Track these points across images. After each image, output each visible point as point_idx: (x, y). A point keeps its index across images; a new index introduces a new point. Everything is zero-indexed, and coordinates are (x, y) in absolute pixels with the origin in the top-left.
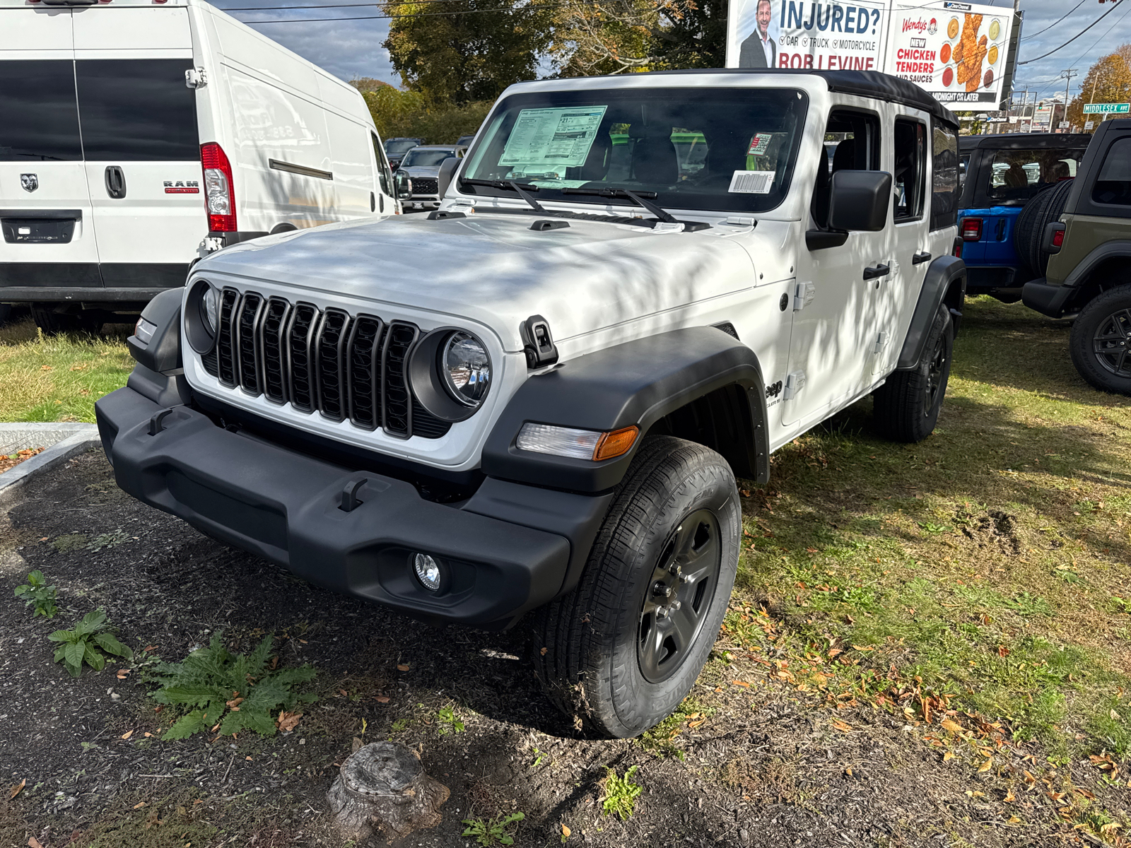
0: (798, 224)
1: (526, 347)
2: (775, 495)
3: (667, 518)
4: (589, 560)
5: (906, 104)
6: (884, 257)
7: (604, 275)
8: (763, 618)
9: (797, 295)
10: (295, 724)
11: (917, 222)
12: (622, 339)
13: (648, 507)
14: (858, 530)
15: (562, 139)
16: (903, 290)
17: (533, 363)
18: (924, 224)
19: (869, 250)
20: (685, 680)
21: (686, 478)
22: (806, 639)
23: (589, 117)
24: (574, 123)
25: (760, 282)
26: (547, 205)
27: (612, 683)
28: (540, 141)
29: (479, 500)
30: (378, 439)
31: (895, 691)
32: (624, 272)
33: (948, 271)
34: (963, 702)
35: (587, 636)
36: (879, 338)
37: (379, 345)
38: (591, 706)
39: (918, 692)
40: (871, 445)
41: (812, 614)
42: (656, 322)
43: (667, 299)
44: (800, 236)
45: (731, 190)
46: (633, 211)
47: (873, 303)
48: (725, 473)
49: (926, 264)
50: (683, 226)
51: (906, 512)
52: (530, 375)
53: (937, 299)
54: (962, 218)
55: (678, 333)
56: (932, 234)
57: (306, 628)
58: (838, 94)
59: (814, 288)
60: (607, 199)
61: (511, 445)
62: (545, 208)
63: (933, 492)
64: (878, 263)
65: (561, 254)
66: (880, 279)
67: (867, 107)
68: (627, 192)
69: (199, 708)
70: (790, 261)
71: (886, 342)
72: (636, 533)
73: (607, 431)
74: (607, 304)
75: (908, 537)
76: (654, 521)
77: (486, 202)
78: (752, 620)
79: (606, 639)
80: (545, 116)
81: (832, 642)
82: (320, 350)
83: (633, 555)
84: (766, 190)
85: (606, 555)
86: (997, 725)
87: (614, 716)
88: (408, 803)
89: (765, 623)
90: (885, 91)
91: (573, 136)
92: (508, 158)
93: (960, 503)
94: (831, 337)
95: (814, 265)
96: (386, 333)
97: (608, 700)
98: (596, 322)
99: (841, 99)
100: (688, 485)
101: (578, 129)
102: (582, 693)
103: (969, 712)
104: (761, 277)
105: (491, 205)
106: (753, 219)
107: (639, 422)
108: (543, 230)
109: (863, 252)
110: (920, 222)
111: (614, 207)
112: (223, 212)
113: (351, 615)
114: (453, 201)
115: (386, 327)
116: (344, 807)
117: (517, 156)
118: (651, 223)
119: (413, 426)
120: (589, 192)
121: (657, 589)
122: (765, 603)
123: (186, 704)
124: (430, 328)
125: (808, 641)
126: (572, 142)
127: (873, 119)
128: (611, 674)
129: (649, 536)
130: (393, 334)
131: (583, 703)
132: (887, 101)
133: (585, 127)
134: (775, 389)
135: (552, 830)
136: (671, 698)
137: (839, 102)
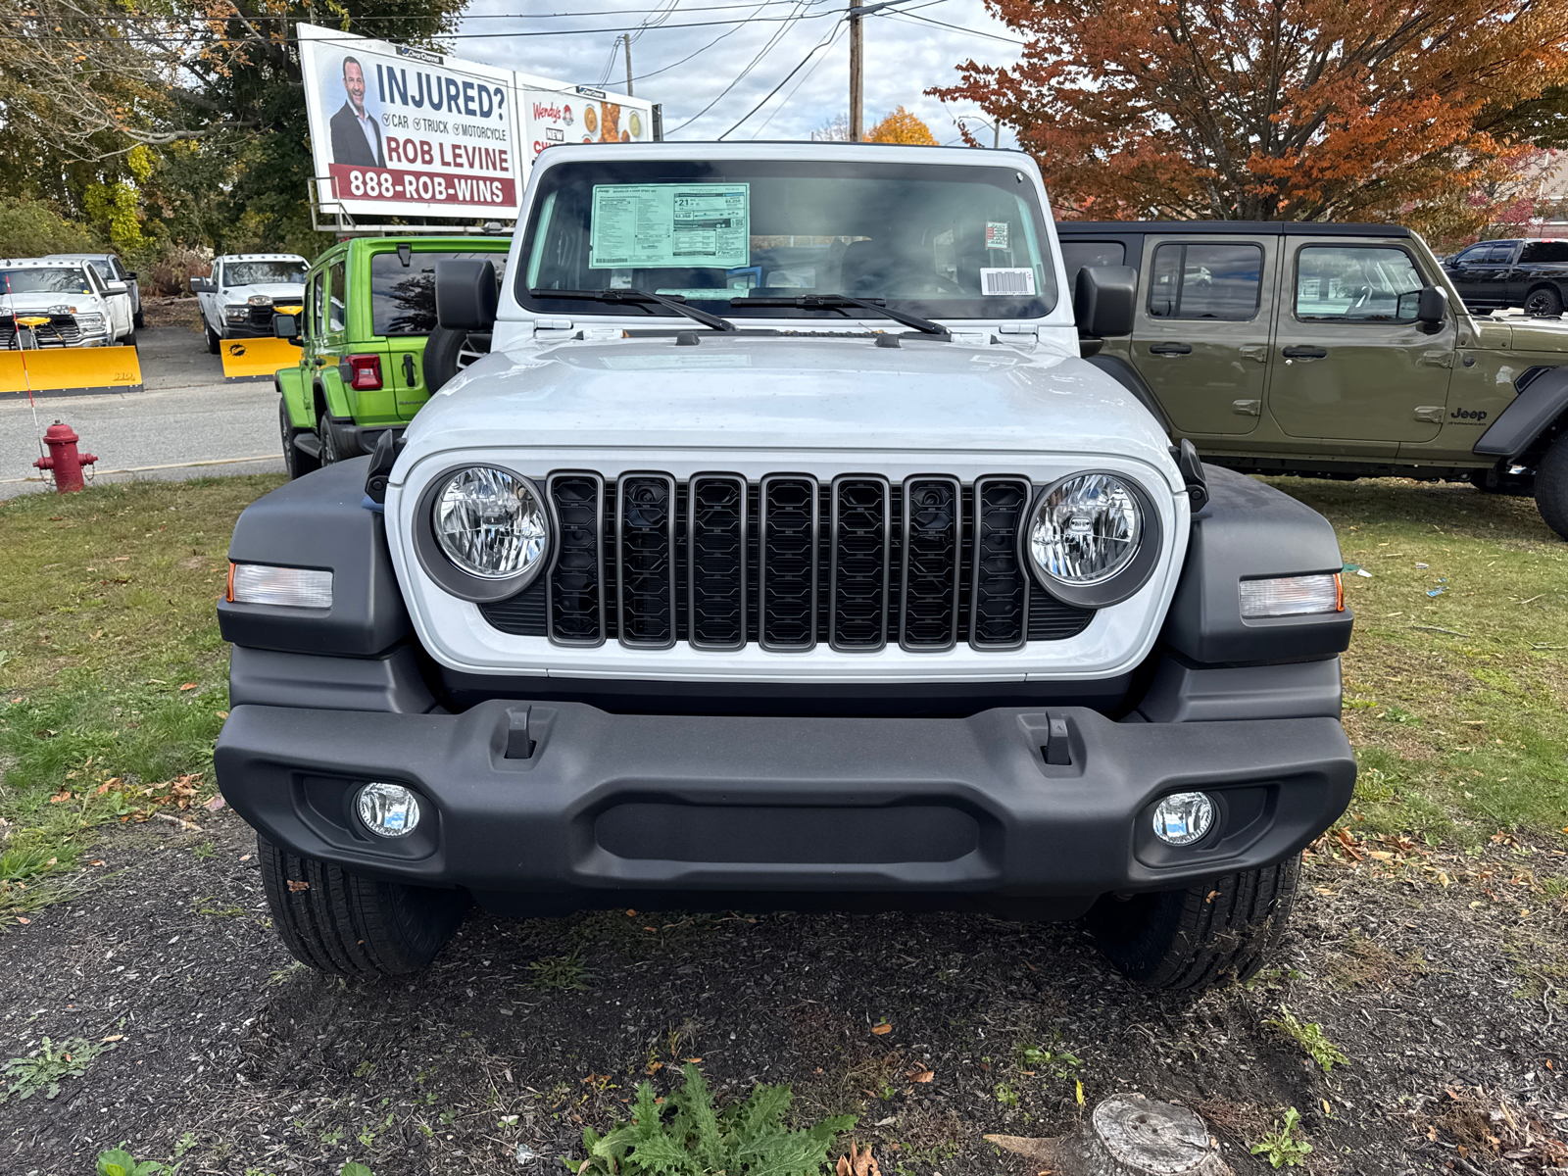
1: (1187, 484)
15: (691, 230)
17: (1197, 504)
23: (723, 198)
24: (703, 206)
28: (652, 232)
30: (968, 660)
34: (1362, 829)
45: (986, 292)
80: (643, 195)
84: (1031, 291)
86: (1405, 840)
91: (709, 225)
92: (604, 257)
96: (971, 496)
101: (713, 216)
103: (1375, 837)
106: (1035, 326)
114: (527, 325)
117: (621, 254)
119: (1029, 627)
126: (711, 233)
130: (983, 496)
133: (724, 213)
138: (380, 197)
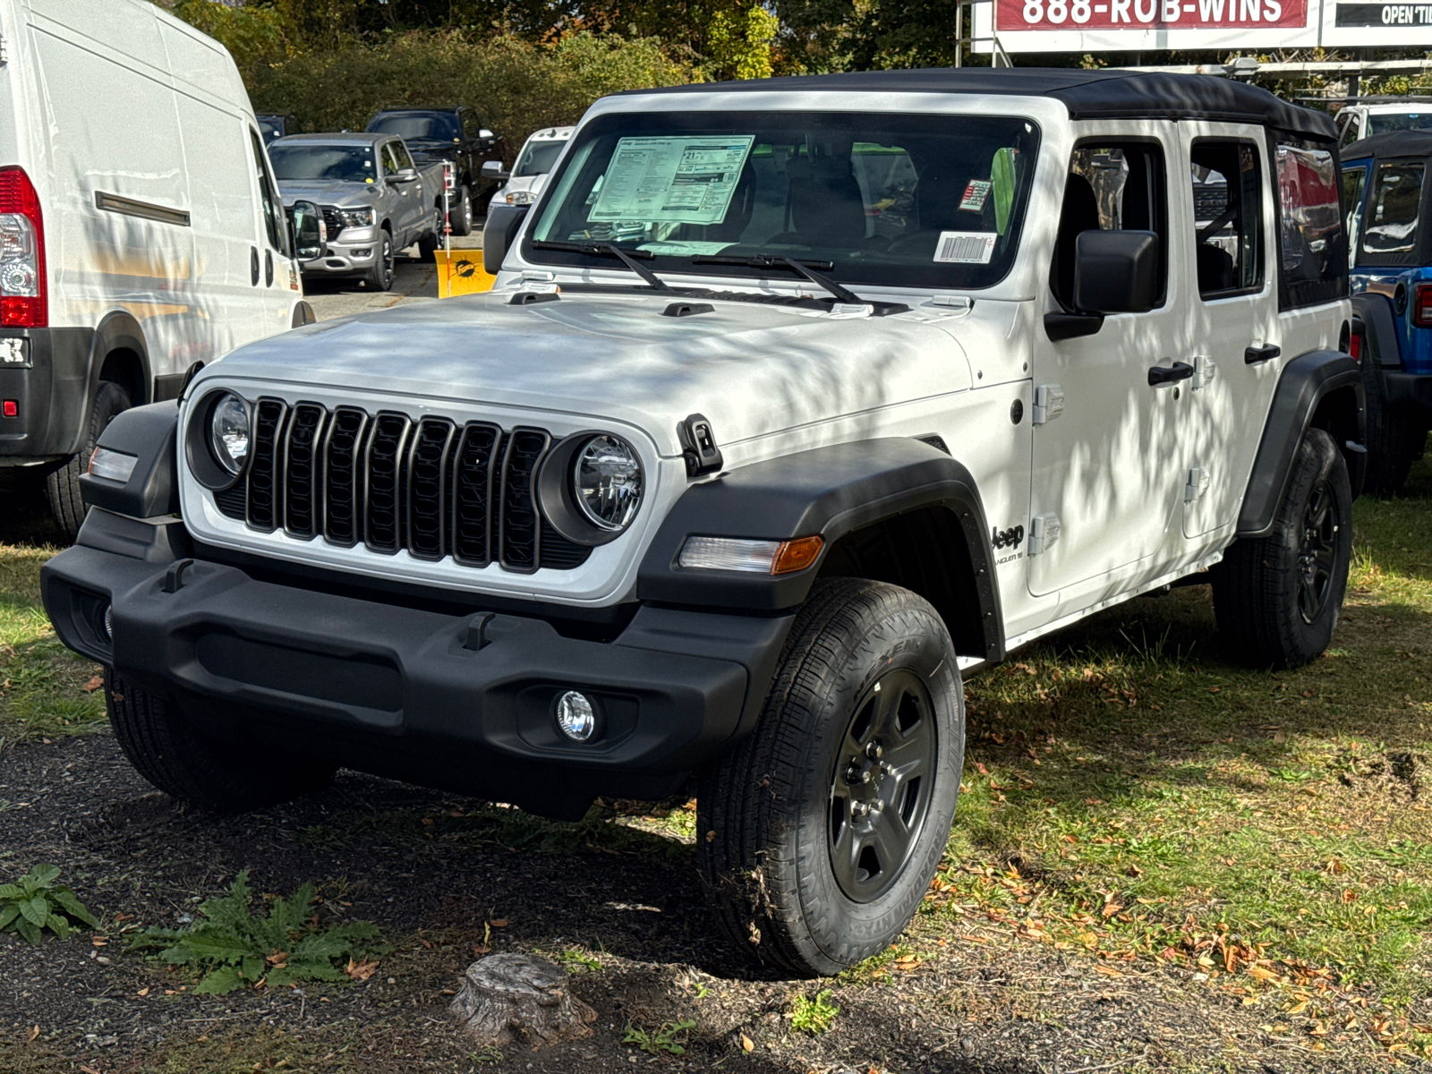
0: (1029, 306)
1: (685, 451)
2: (1046, 740)
3: (859, 663)
4: (765, 711)
5: (1210, 119)
6: (1186, 351)
7: (770, 369)
8: (1013, 879)
9: (1036, 403)
10: (371, 973)
11: (1250, 297)
12: (795, 448)
13: (836, 647)
14: (1171, 780)
15: (688, 183)
16: (1229, 405)
17: (694, 470)
18: (1263, 300)
19: (1155, 342)
20: (892, 912)
21: (882, 619)
22: (1072, 899)
23: (727, 151)
24: (706, 159)
25: (978, 383)
26: (670, 279)
27: (798, 867)
28: (653, 186)
29: (634, 632)
30: (494, 577)
31: (1190, 942)
32: (795, 366)
33: (1318, 375)
34: (1281, 949)
35: (767, 804)
36: (1190, 479)
37: (497, 460)
38: (772, 902)
39: (1220, 940)
40: (1217, 674)
41: (1082, 869)
42: (837, 428)
43: (850, 401)
44: (1035, 322)
45: (938, 258)
46: (799, 288)
47: (1170, 423)
48: (935, 625)
49: (1276, 363)
50: (871, 308)
51: (1254, 756)
52: (690, 485)
53: (1298, 422)
54: (1417, 284)
55: (866, 443)
56: (1286, 315)
57: (345, 887)
58: (1085, 122)
59: (1061, 394)
60: (760, 271)
61: (674, 562)
62: (669, 284)
63: (1304, 732)
64: (1175, 360)
65: (713, 345)
66: (1181, 385)
67: (1137, 133)
68: (788, 261)
69: (230, 965)
70: (1021, 356)
71: (1202, 486)
72: (823, 676)
73: (786, 540)
74: (776, 404)
75: (1247, 786)
76: (844, 664)
77: (574, 275)
78: (995, 882)
79: (789, 805)
80: (659, 148)
81: (1109, 898)
82: (414, 469)
83: (820, 703)
84: (986, 259)
85: (786, 704)
86: (1324, 972)
87: (800, 919)
88: (554, 1005)
89: (1014, 884)
90: (1168, 105)
91: (705, 179)
92: (604, 210)
93: (1345, 745)
94: (1098, 472)
95: (1059, 361)
96: (507, 442)
97: (794, 892)
98: (763, 425)
99: (1090, 129)
100: (886, 627)
101: (711, 170)
102: (761, 881)
103: (1288, 960)
104: (980, 376)
105: (579, 280)
106: (968, 299)
107: (822, 532)
108: (681, 315)
109: (1145, 344)
110: (1257, 296)
111: (771, 282)
112: (25, 292)
113: (405, 875)
114: (518, 275)
115: (505, 436)
116: (476, 1012)
117: (619, 207)
118: (827, 305)
119: (541, 556)
120: (732, 260)
121: (852, 775)
122: (1016, 861)
123: (212, 959)
124: (565, 433)
125: (1076, 900)
126: (703, 187)
127: (1153, 148)
128: (797, 855)
129: (839, 681)
130: (515, 443)
131: (762, 897)
132: (1174, 119)
133: (722, 167)
134: (1013, 536)
135: (730, 1042)
136: (874, 927)
137: (1086, 133)
138: (1069, 24)
